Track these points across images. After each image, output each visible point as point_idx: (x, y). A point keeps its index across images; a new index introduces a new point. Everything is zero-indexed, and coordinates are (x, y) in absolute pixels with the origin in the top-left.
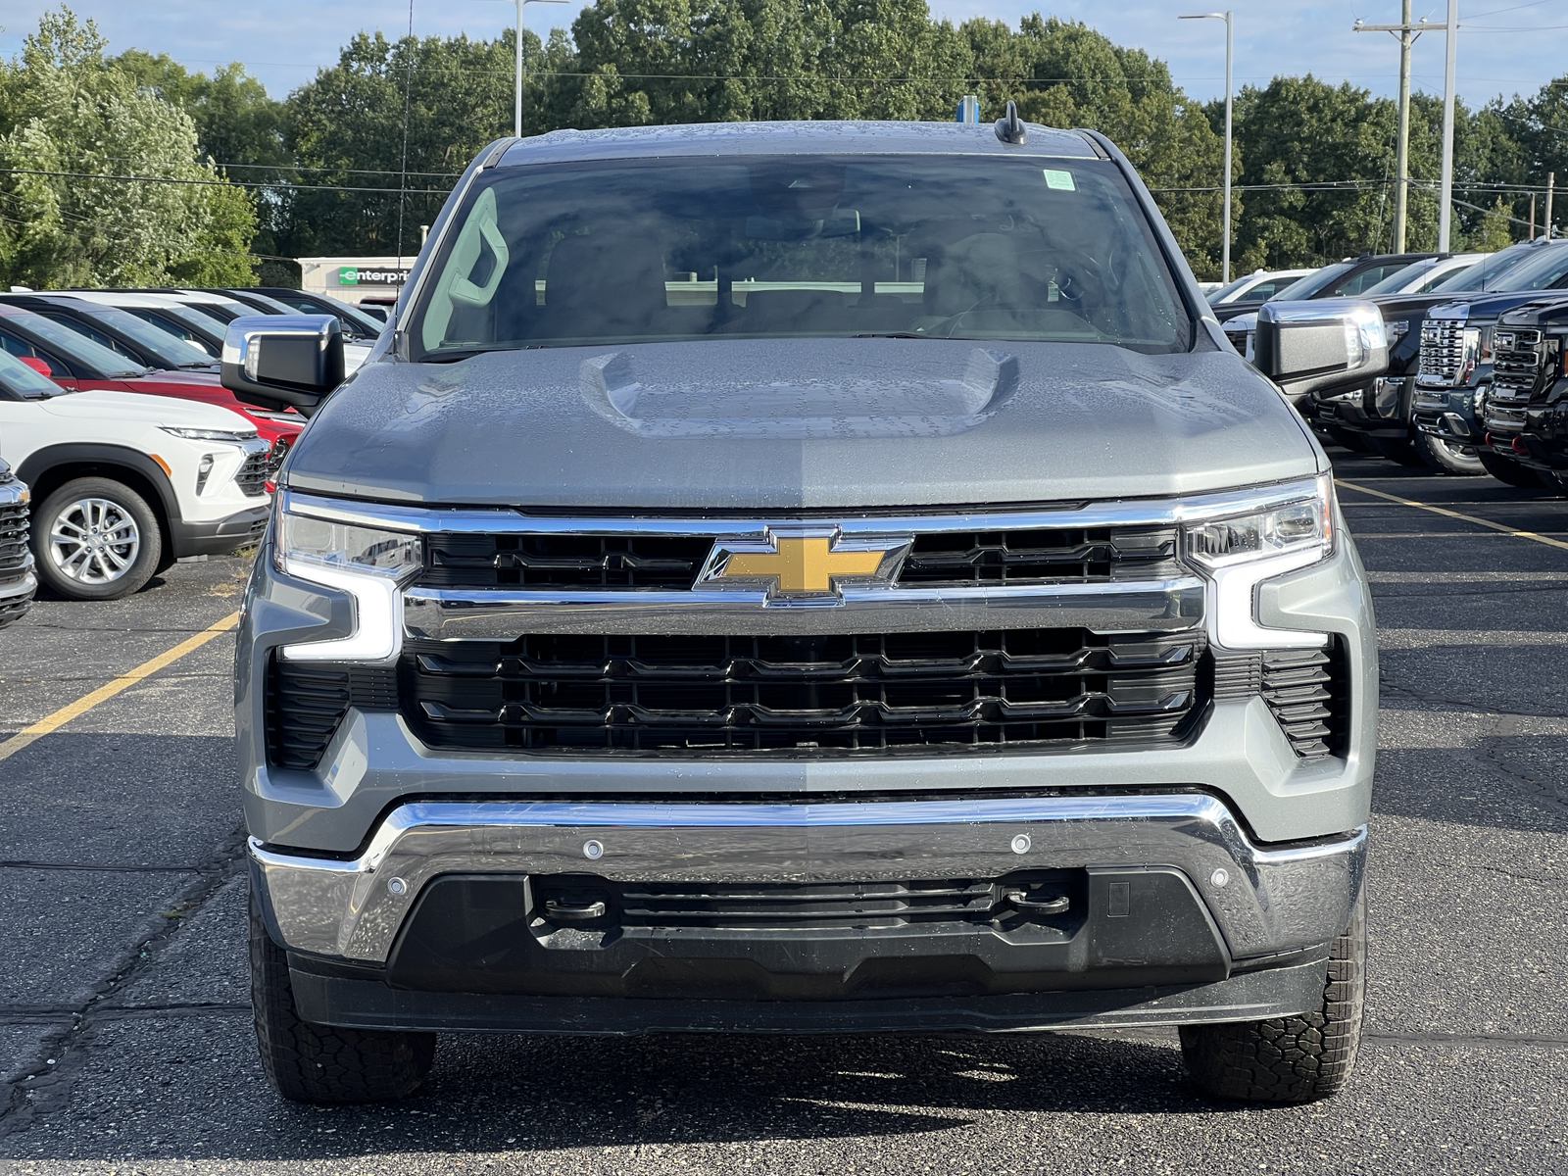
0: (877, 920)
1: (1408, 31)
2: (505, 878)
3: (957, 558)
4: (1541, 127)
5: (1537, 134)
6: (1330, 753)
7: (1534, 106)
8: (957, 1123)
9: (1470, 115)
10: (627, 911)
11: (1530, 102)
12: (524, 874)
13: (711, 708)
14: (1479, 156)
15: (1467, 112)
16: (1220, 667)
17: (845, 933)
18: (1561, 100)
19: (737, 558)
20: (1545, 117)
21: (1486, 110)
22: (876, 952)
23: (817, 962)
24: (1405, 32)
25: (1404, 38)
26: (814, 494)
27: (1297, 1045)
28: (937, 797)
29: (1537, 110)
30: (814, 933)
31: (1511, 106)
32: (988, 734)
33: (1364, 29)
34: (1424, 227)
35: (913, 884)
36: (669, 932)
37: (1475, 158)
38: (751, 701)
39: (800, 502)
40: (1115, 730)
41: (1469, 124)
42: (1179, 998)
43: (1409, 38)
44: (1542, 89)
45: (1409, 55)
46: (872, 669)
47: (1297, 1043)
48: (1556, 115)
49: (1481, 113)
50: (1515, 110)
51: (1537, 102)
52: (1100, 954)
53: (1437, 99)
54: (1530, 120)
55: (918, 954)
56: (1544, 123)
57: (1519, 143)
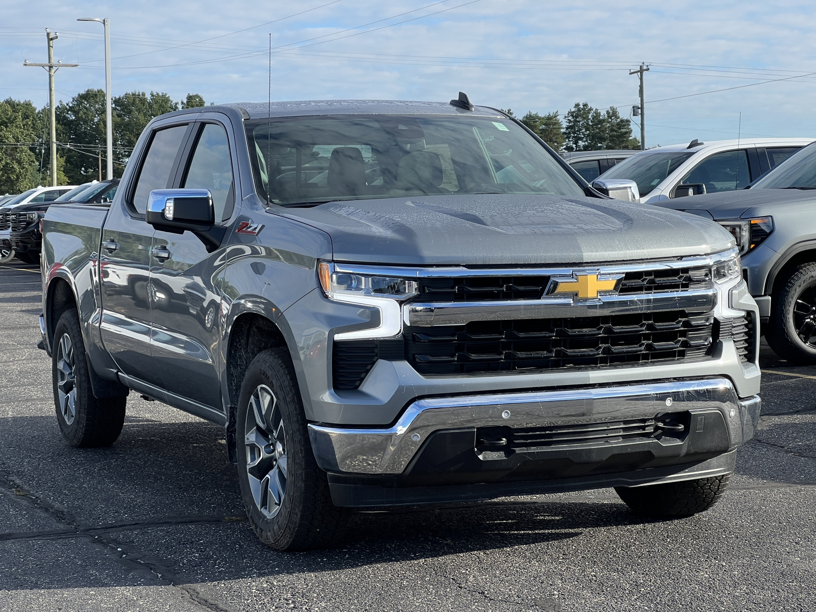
0: (613, 438)
1: (52, 67)
2: (467, 430)
3: (638, 282)
4: (74, 118)
5: (72, 121)
6: (748, 361)
7: (69, 107)
8: (576, 534)
9: (37, 111)
10: (515, 441)
11: (67, 105)
12: (474, 428)
13: (543, 350)
14: (43, 132)
15: (35, 109)
16: (722, 325)
17: (602, 445)
18: (83, 104)
19: (561, 284)
20: (76, 113)
21: (45, 108)
22: (616, 452)
23: (594, 458)
24: (51, 67)
25: (50, 71)
26: (589, 255)
27: (710, 488)
28: (635, 384)
29: (71, 109)
30: (593, 446)
31: (58, 106)
32: (645, 357)
33: (30, 65)
34: (23, 168)
35: (625, 422)
36: (533, 450)
37: (41, 133)
38: (560, 347)
39: (583, 260)
40: (689, 354)
41: (37, 115)
42: (695, 468)
43: (53, 70)
44: (73, 99)
45: (53, 79)
46: (608, 331)
47: (710, 487)
48: (81, 112)
49: (43, 110)
50: (60, 109)
51: (71, 105)
52: (691, 448)
53: (19, 102)
54: (68, 114)
55: (630, 452)
56: (75, 116)
57: (63, 126)
